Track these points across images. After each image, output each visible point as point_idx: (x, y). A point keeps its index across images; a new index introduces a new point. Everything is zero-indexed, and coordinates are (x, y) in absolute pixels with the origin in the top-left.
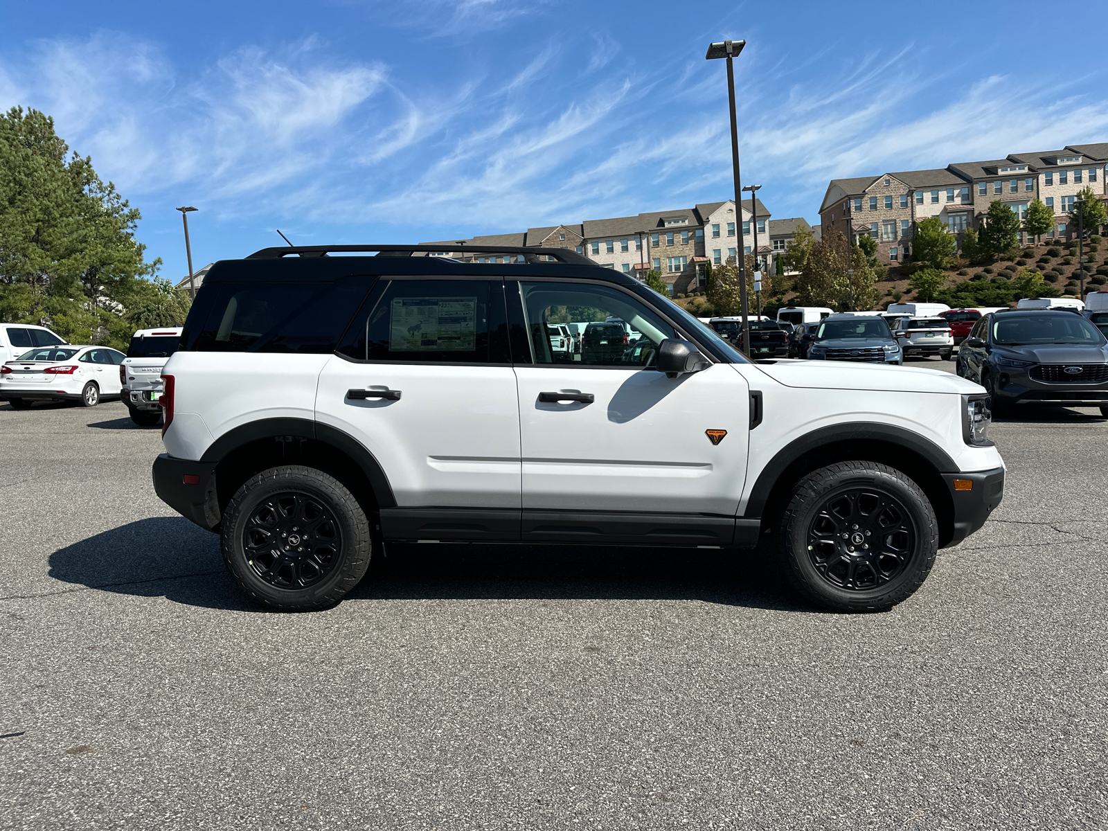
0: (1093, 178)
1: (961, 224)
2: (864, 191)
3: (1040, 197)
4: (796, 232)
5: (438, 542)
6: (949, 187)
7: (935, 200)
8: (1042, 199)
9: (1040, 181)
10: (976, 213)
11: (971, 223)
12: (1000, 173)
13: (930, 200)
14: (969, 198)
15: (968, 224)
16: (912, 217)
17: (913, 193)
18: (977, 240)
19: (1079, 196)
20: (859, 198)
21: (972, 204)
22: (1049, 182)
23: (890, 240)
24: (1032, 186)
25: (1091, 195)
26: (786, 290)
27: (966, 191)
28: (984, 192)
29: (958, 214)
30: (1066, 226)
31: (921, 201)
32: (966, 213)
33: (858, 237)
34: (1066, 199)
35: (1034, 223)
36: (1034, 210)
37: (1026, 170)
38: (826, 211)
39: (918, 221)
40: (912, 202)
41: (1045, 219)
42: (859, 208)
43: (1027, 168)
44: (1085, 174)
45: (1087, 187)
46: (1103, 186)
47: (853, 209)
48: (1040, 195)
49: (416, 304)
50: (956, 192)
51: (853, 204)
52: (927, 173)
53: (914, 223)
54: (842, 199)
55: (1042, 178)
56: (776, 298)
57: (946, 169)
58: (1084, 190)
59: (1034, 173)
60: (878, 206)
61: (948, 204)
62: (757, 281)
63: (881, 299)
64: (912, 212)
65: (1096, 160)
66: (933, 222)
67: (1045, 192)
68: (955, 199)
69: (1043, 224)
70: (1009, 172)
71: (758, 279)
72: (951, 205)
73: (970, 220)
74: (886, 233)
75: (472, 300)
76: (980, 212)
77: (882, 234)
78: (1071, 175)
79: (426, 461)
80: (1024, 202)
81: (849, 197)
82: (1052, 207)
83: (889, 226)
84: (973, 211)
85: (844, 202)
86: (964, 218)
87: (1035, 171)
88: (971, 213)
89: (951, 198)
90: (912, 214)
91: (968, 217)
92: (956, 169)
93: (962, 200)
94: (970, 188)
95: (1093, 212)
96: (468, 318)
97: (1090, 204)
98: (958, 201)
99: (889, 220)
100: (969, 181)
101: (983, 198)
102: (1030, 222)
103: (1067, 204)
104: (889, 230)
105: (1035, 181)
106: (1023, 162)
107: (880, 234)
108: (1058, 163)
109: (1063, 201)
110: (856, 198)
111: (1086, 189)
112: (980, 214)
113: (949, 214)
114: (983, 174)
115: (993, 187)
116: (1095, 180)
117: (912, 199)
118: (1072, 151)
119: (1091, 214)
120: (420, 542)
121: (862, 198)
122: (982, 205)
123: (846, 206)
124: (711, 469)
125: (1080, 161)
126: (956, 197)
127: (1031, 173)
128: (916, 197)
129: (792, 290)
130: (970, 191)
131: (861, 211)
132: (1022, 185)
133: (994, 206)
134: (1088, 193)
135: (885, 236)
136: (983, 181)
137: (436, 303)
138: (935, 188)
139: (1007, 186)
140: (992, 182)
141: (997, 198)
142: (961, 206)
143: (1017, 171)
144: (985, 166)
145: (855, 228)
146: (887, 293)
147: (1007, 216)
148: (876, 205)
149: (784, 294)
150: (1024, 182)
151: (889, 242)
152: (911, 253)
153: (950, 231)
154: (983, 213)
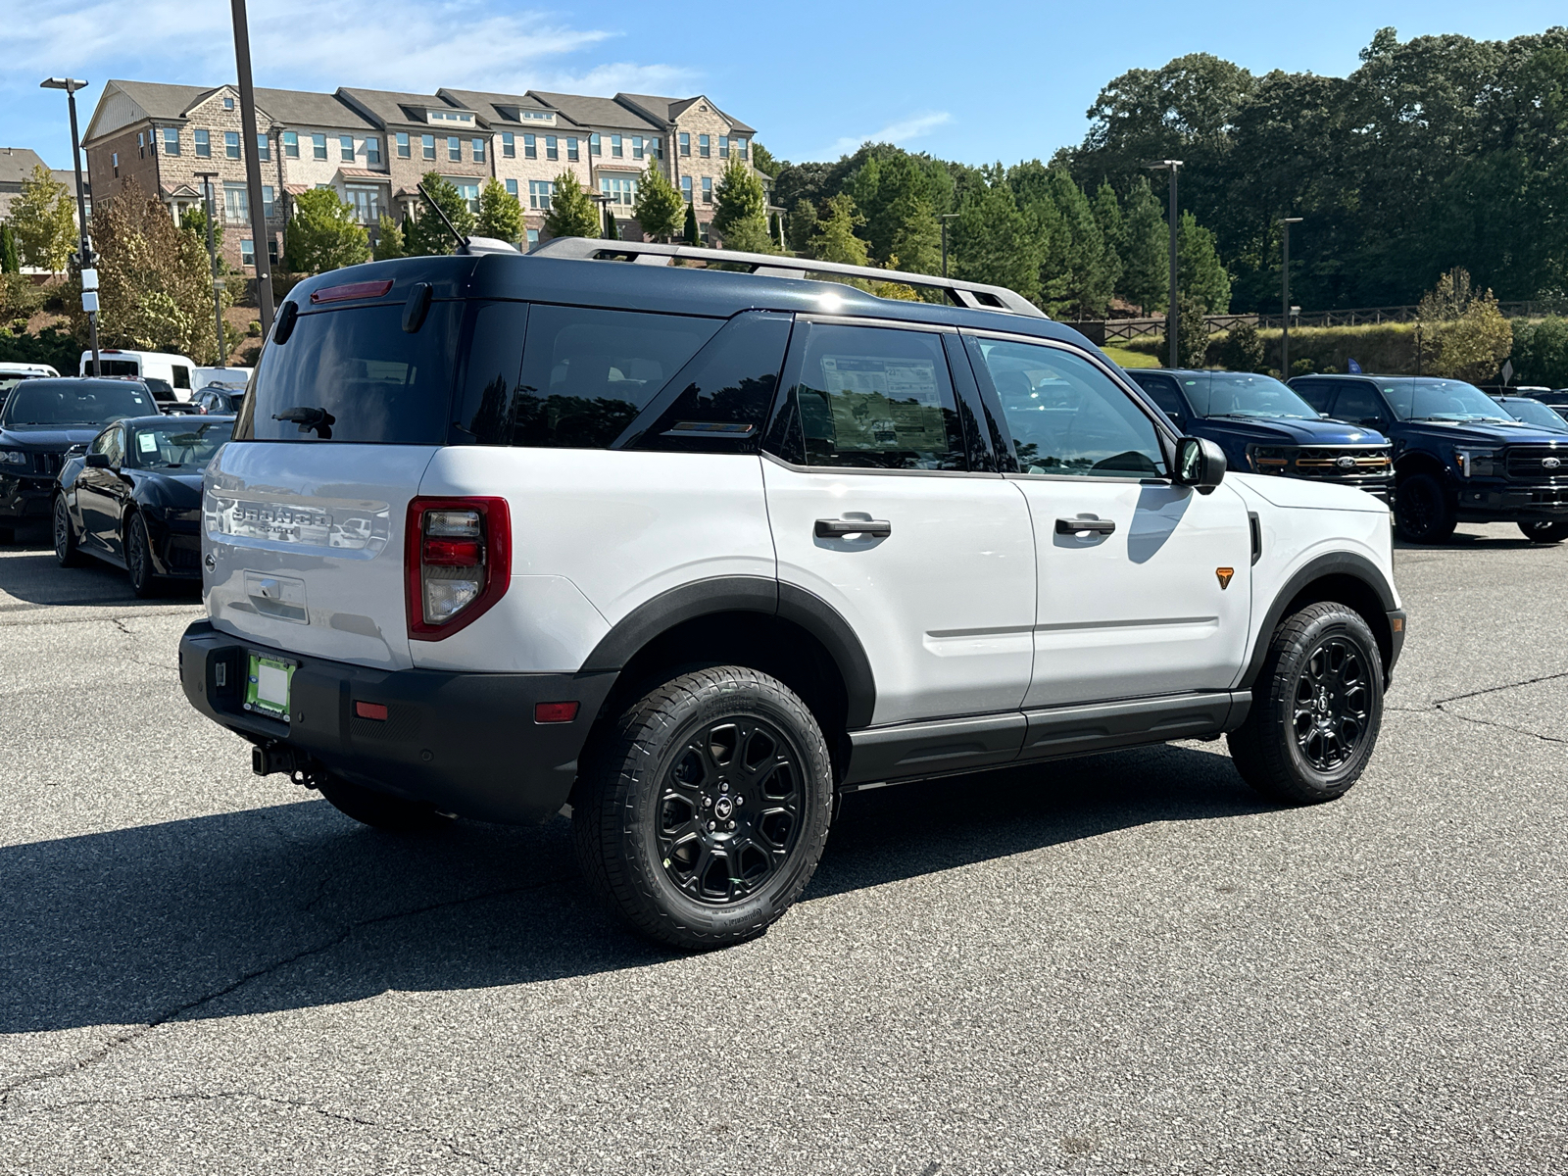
0: (574, 156)
1: (369, 208)
2: (183, 115)
3: (497, 176)
4: (32, 180)
5: (883, 784)
6: (345, 132)
7: (322, 153)
8: (500, 178)
9: (495, 147)
10: (395, 191)
11: (387, 208)
12: (432, 121)
13: (312, 152)
14: (380, 159)
15: (380, 208)
16: (281, 182)
17: (278, 133)
18: (400, 243)
19: (556, 184)
20: (174, 127)
21: (386, 172)
22: (510, 151)
23: (241, 222)
24: (484, 153)
25: (576, 186)
26: (32, 309)
27: (374, 146)
28: (406, 152)
29: (363, 187)
30: (539, 234)
31: (295, 151)
32: (377, 188)
33: (175, 209)
34: (537, 185)
35: (493, 222)
36: (492, 199)
37: (471, 124)
38: (100, 143)
39: (291, 191)
40: (278, 150)
41: (510, 218)
42: (175, 149)
43: (473, 119)
44: (563, 146)
45: (569, 170)
46: (588, 171)
47: (161, 149)
48: (497, 173)
49: (855, 368)
50: (358, 144)
51: (162, 138)
52: (302, 98)
53: (284, 194)
54: (136, 123)
55: (498, 141)
56: (10, 325)
57: (333, 96)
58: (565, 175)
59: (484, 131)
60: (213, 149)
61: (345, 165)
62: (90, 290)
63: (240, 343)
64: (280, 171)
65: (576, 125)
66: (322, 198)
67: (505, 169)
68: (356, 156)
69: (507, 226)
70: (445, 122)
71: (91, 287)
72: (350, 169)
73: (385, 203)
74: (233, 208)
75: (927, 365)
76: (402, 190)
77: (223, 209)
78: (541, 144)
79: (922, 642)
80: (474, 182)
81: (153, 123)
82: (517, 196)
83: (236, 194)
84: (389, 186)
85: (141, 130)
86: (374, 196)
87: (487, 128)
88: (385, 188)
89: (349, 155)
90: (280, 176)
91: (380, 196)
92: (353, 99)
93: (370, 161)
94: (381, 140)
95: (580, 215)
96: (928, 396)
97: (576, 201)
98: (361, 162)
99: (236, 182)
100: (380, 127)
101: (403, 164)
102: (487, 219)
103: (538, 195)
104: (237, 203)
105: (488, 145)
106: (466, 108)
107: (219, 208)
108: (522, 120)
109: (532, 190)
110: (167, 126)
111: (567, 173)
112: (402, 193)
113: (348, 186)
114: (401, 118)
115: (420, 144)
116: (577, 159)
117: (278, 145)
118: (540, 102)
119: (577, 218)
120: (861, 788)
121: (181, 127)
122: (406, 177)
123: (147, 140)
124: (1217, 625)
125: (553, 122)
126: (358, 154)
127: (481, 129)
128: (285, 140)
129: (45, 309)
130: (382, 147)
131: (179, 154)
132: (468, 148)
133: (430, 181)
134: (570, 182)
135: (229, 214)
136: (403, 132)
137: (881, 368)
138: (319, 130)
139: (444, 147)
140: (417, 134)
141: (428, 168)
142: (369, 173)
143: (458, 123)
144: (402, 102)
145: (169, 189)
146: (248, 330)
147: (453, 205)
148: (208, 146)
149: (27, 316)
150: (470, 144)
151: (237, 226)
152: (281, 253)
153: (356, 221)
154: (407, 192)
